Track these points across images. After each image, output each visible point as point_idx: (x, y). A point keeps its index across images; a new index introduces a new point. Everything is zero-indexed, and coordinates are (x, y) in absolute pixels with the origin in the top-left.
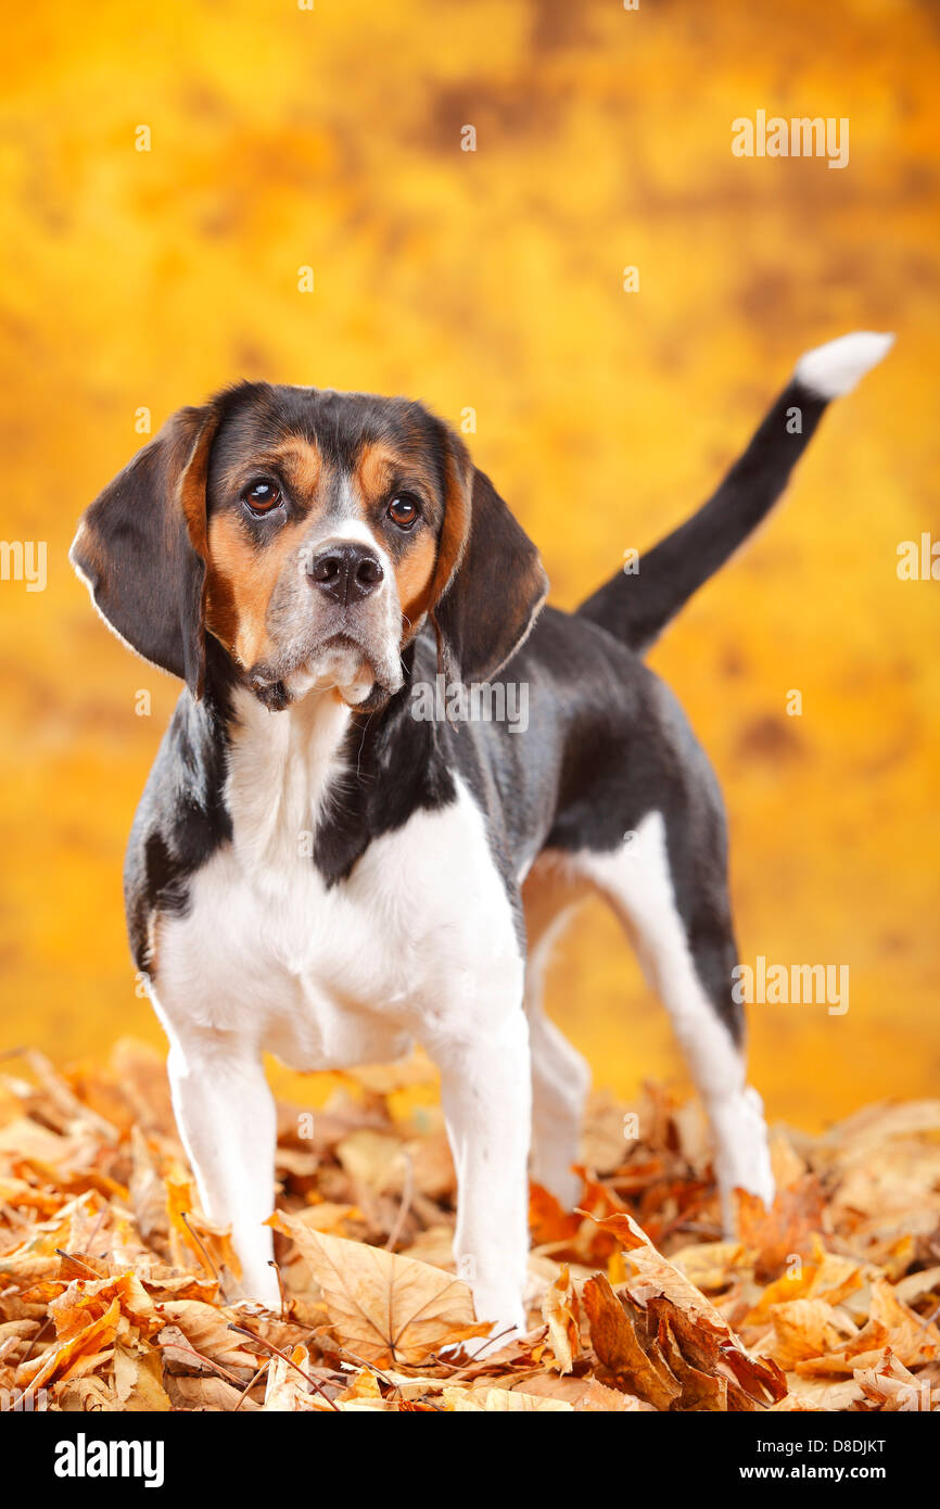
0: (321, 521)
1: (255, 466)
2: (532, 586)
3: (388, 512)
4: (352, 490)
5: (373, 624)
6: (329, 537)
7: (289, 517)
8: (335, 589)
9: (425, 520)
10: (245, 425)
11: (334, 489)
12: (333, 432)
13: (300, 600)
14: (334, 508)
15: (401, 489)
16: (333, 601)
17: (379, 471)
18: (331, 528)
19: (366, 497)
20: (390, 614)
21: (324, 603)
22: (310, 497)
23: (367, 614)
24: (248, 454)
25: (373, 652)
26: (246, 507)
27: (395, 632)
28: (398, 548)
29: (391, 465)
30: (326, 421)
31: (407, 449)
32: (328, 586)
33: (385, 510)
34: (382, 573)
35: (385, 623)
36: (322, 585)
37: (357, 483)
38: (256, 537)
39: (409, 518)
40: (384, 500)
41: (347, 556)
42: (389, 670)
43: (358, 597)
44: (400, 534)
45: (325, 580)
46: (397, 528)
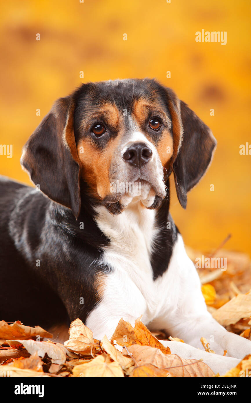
0: (124, 135)
1: (94, 118)
2: (211, 143)
3: (149, 126)
4: (133, 120)
5: (151, 173)
6: (128, 142)
7: (110, 136)
8: (134, 162)
9: (164, 126)
10: (87, 102)
11: (126, 121)
12: (122, 98)
13: (121, 169)
14: (128, 129)
15: (152, 116)
16: (134, 167)
17: (142, 110)
18: (128, 138)
19: (139, 121)
20: (158, 167)
21: (131, 168)
22: (117, 126)
23: (149, 169)
24: (90, 113)
25: (154, 184)
26: (93, 135)
27: (160, 174)
28: (155, 139)
29: (147, 107)
30: (118, 94)
31: (152, 99)
32: (131, 161)
33: (148, 125)
34: (151, 152)
35: (156, 172)
36: (129, 161)
37: (135, 117)
38: (99, 146)
39: (158, 126)
40: (146, 121)
41: (137, 148)
42: (161, 189)
43: (144, 163)
44: (156, 133)
45: (130, 159)
46: (154, 131)
